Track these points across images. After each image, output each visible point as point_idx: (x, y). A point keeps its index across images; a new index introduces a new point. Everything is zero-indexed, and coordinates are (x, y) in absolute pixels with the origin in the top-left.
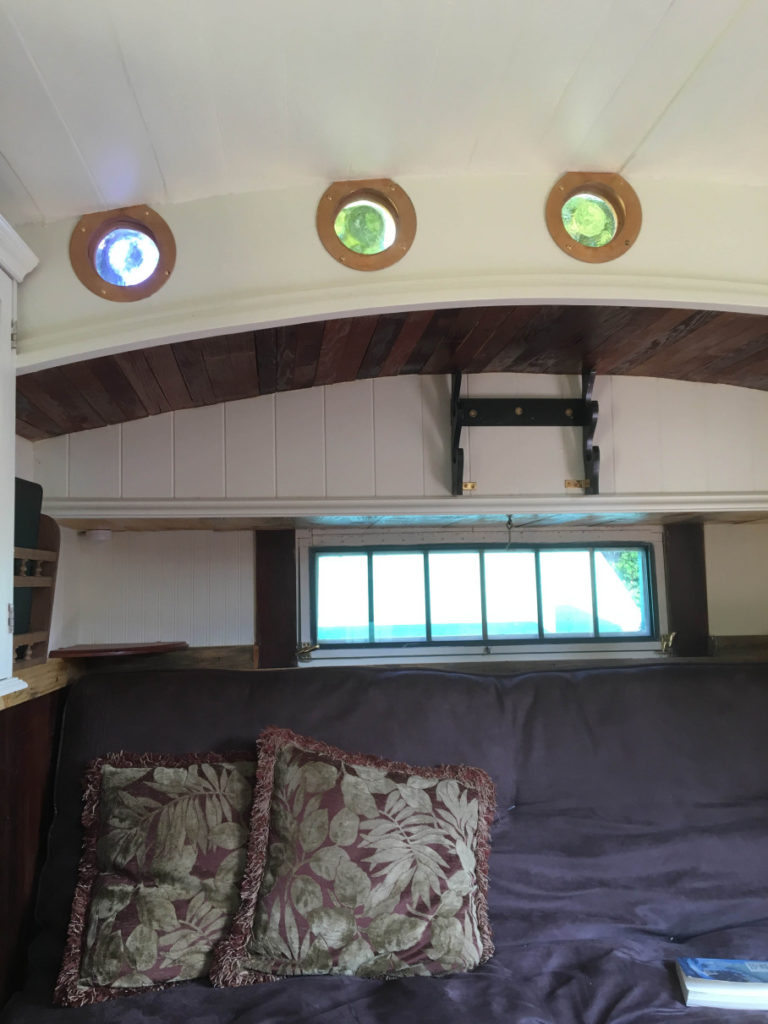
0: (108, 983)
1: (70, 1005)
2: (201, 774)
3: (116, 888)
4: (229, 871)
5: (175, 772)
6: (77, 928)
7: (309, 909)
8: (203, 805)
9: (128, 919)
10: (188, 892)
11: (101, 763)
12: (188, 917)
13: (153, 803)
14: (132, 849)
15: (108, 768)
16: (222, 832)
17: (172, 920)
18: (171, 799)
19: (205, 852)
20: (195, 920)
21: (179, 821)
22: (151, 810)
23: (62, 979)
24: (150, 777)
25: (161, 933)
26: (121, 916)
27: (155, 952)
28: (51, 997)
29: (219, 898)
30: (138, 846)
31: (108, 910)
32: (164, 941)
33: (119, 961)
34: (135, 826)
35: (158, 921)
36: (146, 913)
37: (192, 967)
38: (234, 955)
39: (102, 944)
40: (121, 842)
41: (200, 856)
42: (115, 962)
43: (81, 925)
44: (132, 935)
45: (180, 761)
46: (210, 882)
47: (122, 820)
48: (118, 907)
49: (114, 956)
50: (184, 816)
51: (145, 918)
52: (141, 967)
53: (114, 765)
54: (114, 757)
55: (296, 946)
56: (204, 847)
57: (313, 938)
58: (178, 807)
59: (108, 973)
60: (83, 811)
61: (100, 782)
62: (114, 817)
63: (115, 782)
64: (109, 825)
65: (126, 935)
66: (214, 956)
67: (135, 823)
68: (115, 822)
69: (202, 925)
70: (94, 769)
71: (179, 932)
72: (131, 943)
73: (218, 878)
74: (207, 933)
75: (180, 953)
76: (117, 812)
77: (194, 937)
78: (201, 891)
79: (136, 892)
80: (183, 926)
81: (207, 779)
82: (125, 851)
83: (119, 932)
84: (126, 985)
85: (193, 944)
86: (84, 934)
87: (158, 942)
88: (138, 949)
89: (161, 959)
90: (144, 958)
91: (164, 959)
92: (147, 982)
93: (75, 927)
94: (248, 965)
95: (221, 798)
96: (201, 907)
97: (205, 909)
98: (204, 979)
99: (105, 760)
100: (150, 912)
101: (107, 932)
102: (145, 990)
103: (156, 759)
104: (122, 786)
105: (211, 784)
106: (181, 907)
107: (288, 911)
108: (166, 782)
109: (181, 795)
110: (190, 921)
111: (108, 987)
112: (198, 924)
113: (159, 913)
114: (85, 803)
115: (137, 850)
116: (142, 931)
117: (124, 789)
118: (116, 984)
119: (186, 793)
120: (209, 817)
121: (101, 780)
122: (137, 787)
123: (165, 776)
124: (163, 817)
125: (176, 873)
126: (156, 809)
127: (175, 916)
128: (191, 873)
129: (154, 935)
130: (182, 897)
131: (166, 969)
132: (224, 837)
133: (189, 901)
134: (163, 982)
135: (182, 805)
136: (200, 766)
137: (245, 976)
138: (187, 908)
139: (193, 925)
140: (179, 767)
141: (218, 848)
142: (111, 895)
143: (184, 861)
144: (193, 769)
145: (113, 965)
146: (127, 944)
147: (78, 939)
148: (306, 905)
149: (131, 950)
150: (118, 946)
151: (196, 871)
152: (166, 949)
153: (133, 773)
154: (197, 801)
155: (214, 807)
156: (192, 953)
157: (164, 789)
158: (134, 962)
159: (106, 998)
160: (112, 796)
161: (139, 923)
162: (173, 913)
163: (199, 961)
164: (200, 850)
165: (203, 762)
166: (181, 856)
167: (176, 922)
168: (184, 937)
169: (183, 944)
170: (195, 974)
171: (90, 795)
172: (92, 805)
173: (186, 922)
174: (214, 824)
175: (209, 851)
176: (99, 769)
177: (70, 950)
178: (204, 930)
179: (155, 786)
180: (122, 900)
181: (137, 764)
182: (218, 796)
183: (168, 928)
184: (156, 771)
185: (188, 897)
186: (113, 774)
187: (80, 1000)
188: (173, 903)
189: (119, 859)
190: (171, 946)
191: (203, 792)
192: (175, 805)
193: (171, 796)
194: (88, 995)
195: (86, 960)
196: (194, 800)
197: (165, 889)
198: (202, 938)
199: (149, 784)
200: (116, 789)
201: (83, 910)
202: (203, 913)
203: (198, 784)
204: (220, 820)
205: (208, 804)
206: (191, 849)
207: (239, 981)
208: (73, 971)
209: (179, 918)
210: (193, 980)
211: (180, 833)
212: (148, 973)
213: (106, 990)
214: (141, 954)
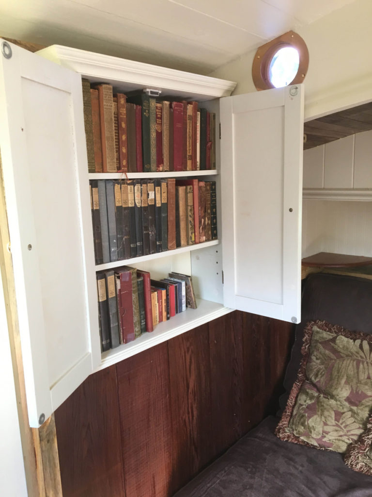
0: (298, 436)
1: (280, 438)
2: (361, 347)
3: (310, 392)
4: (366, 406)
5: (348, 342)
6: (291, 403)
8: (358, 368)
9: (312, 410)
10: (343, 408)
11: (313, 325)
12: (341, 422)
13: (332, 356)
14: (319, 376)
15: (315, 328)
16: (366, 384)
17: (332, 421)
18: (342, 357)
19: (355, 392)
20: (344, 425)
21: (344, 370)
23: (280, 424)
24: (334, 340)
25: (325, 424)
26: (309, 407)
27: (321, 432)
28: (273, 429)
29: (359, 419)
30: (322, 376)
31: (304, 401)
32: (327, 428)
33: (304, 428)
34: (322, 364)
35: (325, 417)
36: (320, 411)
37: (339, 447)
38: (358, 453)
39: (299, 416)
40: (315, 370)
41: (352, 393)
42: (303, 428)
43: (293, 402)
44: (312, 418)
45: (353, 334)
46: (355, 408)
47: (317, 359)
48: (309, 402)
49: (303, 424)
50: (348, 366)
51: (319, 413)
52: (314, 436)
53: (319, 328)
54: (320, 323)
56: (354, 389)
58: (345, 362)
59: (299, 431)
60: (302, 346)
61: (312, 335)
62: (314, 356)
63: (317, 337)
64: (311, 359)
65: (309, 417)
66: (350, 447)
67: (322, 363)
68: (314, 358)
69: (348, 429)
70: (309, 328)
71: (334, 427)
72: (311, 422)
73: (360, 408)
74: (349, 433)
75: (333, 438)
76: (315, 353)
77: (341, 433)
78: (350, 411)
79: (318, 397)
80: (337, 425)
81: (363, 352)
82: (316, 376)
83: (306, 414)
84: (305, 440)
85: (341, 436)
86: (293, 407)
87: (323, 428)
88: (313, 426)
89: (324, 437)
90: (315, 432)
91: (325, 437)
92: (316, 444)
93: (291, 402)
94: (365, 461)
95: (369, 364)
96: (348, 419)
97: (350, 421)
98: (345, 455)
99: (316, 323)
100: (322, 411)
101: (302, 412)
102: (314, 447)
103: (340, 331)
104: (320, 341)
105: (365, 355)
106: (339, 415)
108: (341, 346)
109: (347, 356)
110: (342, 424)
111: (299, 437)
112: (345, 427)
113: (326, 413)
114: (304, 343)
115: (322, 377)
116: (316, 419)
117: (320, 343)
118: (302, 438)
119: (350, 356)
120: (361, 373)
121: (312, 334)
122: (326, 343)
123: (343, 341)
124: (336, 365)
125: (338, 397)
126: (332, 359)
127: (334, 419)
128: (345, 400)
129: (322, 423)
130: (340, 410)
131: (325, 442)
132: (367, 387)
133: (344, 413)
134: (325, 447)
135: (347, 362)
136: (362, 342)
137: (362, 466)
138: (341, 416)
139: (342, 426)
140: (351, 339)
141: (362, 392)
142: (307, 394)
143: (344, 392)
144: (358, 342)
145: (301, 429)
146: (309, 422)
147: (291, 408)
149: (311, 425)
150: (305, 421)
151: (348, 399)
152: (327, 433)
153: (326, 335)
154: (355, 363)
155: (364, 368)
156: (340, 440)
157: (339, 350)
158: (311, 432)
159: (296, 442)
160: (314, 345)
161: (316, 414)
162: (333, 416)
163: (343, 448)
164: (352, 389)
165: (365, 339)
166: (342, 389)
167: (334, 422)
168: (337, 431)
169: (335, 434)
170: (340, 451)
171: (306, 339)
172: (307, 345)
173: (339, 424)
174: (362, 378)
175: (357, 393)
176: (312, 328)
177: (286, 412)
178: (348, 431)
179: (336, 347)
180: (311, 399)
181: (330, 331)
182: (367, 363)
183: (328, 423)
184: (338, 337)
185: (342, 411)
186: (318, 332)
187: (284, 438)
188: (334, 411)
189: (313, 379)
190: (329, 432)
191: (360, 358)
192: (344, 360)
193: (342, 355)
194: (289, 437)
195: (292, 420)
196: (354, 361)
197: (332, 402)
198: (346, 435)
199: (332, 344)
200: (317, 341)
201: (295, 396)
202: (348, 423)
203: (357, 353)
204: (366, 377)
205: (361, 366)
206: (348, 387)
207: (359, 466)
208: (286, 423)
209: (336, 420)
210: (339, 453)
211: (343, 376)
212: (317, 440)
213: (297, 438)
214: (314, 430)
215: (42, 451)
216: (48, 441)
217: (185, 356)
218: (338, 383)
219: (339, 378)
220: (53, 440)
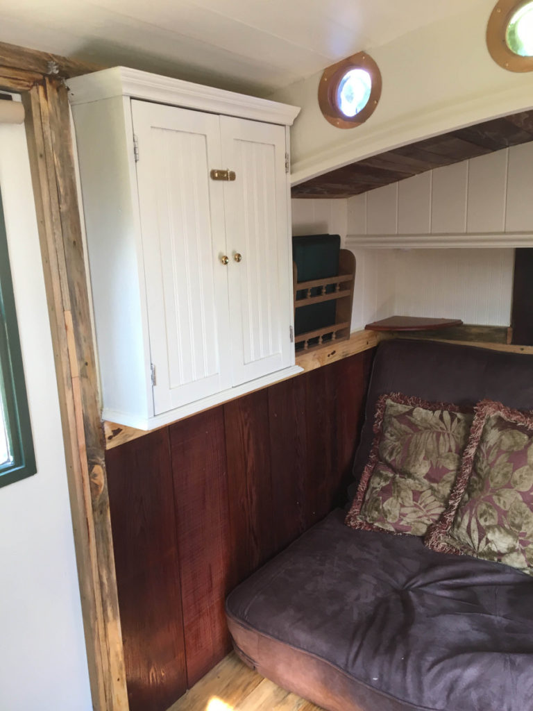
0: (371, 522)
1: (351, 526)
2: (441, 418)
3: (384, 473)
4: (448, 482)
5: (426, 413)
6: (363, 488)
7: (487, 524)
8: (438, 440)
9: (387, 492)
10: (422, 487)
11: (387, 398)
12: (419, 502)
13: (409, 430)
14: (395, 454)
15: (389, 402)
16: (447, 457)
17: (410, 501)
18: (420, 430)
19: (435, 467)
20: (423, 504)
21: (422, 444)
22: (407, 434)
23: (351, 512)
24: (410, 413)
25: (403, 506)
26: (384, 490)
27: (398, 515)
28: (343, 519)
29: (440, 496)
30: (398, 453)
31: (378, 483)
32: (404, 510)
33: (379, 513)
34: (398, 441)
35: (402, 498)
36: (396, 492)
37: (418, 529)
38: (440, 533)
39: (372, 501)
40: (389, 448)
41: (431, 469)
42: (377, 513)
43: (365, 487)
44: (387, 501)
45: (432, 405)
46: (435, 485)
47: (392, 436)
48: (383, 484)
49: (377, 509)
50: (427, 440)
51: (395, 495)
52: (390, 520)
53: (393, 401)
54: (394, 395)
55: (476, 542)
56: (434, 464)
57: (488, 541)
58: (423, 436)
59: (372, 517)
60: (374, 424)
61: (384, 409)
62: (388, 432)
63: (391, 411)
64: (384, 436)
65: (384, 501)
66: (431, 528)
67: (398, 439)
68: (388, 435)
69: (427, 508)
70: (382, 401)
71: (412, 509)
72: (386, 506)
73: (440, 484)
74: (429, 513)
75: (412, 520)
76: (389, 429)
77: (421, 514)
78: (430, 489)
79: (394, 478)
80: (415, 506)
81: (444, 422)
82: (391, 454)
83: (381, 498)
84: (381, 527)
85: (420, 517)
86: (365, 492)
87: (400, 510)
88: (389, 510)
90: (391, 516)
91: (402, 520)
92: (392, 529)
93: (362, 487)
94: (447, 540)
95: (450, 435)
96: (428, 498)
97: (430, 500)
98: (425, 538)
99: (389, 396)
100: (399, 492)
101: (375, 495)
102: (391, 533)
103: (417, 402)
104: (395, 415)
105: (446, 426)
106: (417, 495)
107: (474, 520)
108: (419, 419)
109: (426, 428)
110: (420, 504)
111: (372, 524)
112: (425, 507)
113: (403, 494)
114: (376, 419)
115: (397, 455)
116: (392, 502)
117: (395, 417)
118: (376, 524)
119: (429, 428)
120: (441, 446)
121: (386, 408)
122: (402, 417)
123: (421, 413)
124: (413, 440)
125: (416, 475)
126: (410, 434)
127: (412, 499)
128: (425, 477)
129: (399, 506)
130: (418, 489)
131: (402, 525)
132: (448, 461)
133: (422, 492)
134: (402, 532)
135: (425, 435)
136: (442, 412)
137: (444, 546)
138: (419, 496)
139: (421, 506)
140: (430, 410)
141: (443, 466)
142: (380, 475)
143: (422, 469)
144: (438, 413)
145: (375, 514)
146: (384, 505)
147: (362, 494)
148: (486, 520)
149: (386, 509)
150: (379, 505)
151: (427, 476)
152: (404, 515)
153: (402, 408)
154: (435, 435)
155: (445, 440)
156: (419, 522)
157: (417, 423)
158: (386, 516)
159: (370, 529)
160: (388, 420)
161: (391, 496)
162: (411, 496)
163: (423, 530)
164: (432, 465)
165: (445, 410)
166: (420, 465)
167: (412, 503)
168: (415, 512)
169: (414, 516)
170: (419, 534)
171: (378, 415)
172: (379, 421)
173: (418, 504)
174: (443, 451)
175: (437, 468)
176: (385, 401)
177: (357, 498)
178: (428, 511)
179: (413, 419)
180: (386, 480)
181: (406, 403)
182: (448, 435)
183: (406, 504)
184: (415, 410)
185: (422, 490)
186: (392, 406)
187: (356, 526)
188: (412, 491)
189: (387, 458)
190: (407, 514)
191: (440, 430)
192: (421, 434)
193: (420, 428)
194: (361, 524)
195: (364, 507)
196: (433, 433)
197: (410, 481)
198: (426, 516)
199: (409, 417)
200: (391, 416)
201: (367, 479)
202: (428, 502)
203: (437, 424)
204: (447, 450)
205: (441, 438)
206: (427, 463)
207: (440, 546)
208: (357, 510)
209: (414, 500)
210: (419, 537)
211: (422, 452)
212: (393, 525)
213: (371, 525)
214: (390, 514)
215: (95, 523)
216: (101, 512)
217: (243, 429)
218: (416, 459)
219: (417, 454)
220: (106, 511)
